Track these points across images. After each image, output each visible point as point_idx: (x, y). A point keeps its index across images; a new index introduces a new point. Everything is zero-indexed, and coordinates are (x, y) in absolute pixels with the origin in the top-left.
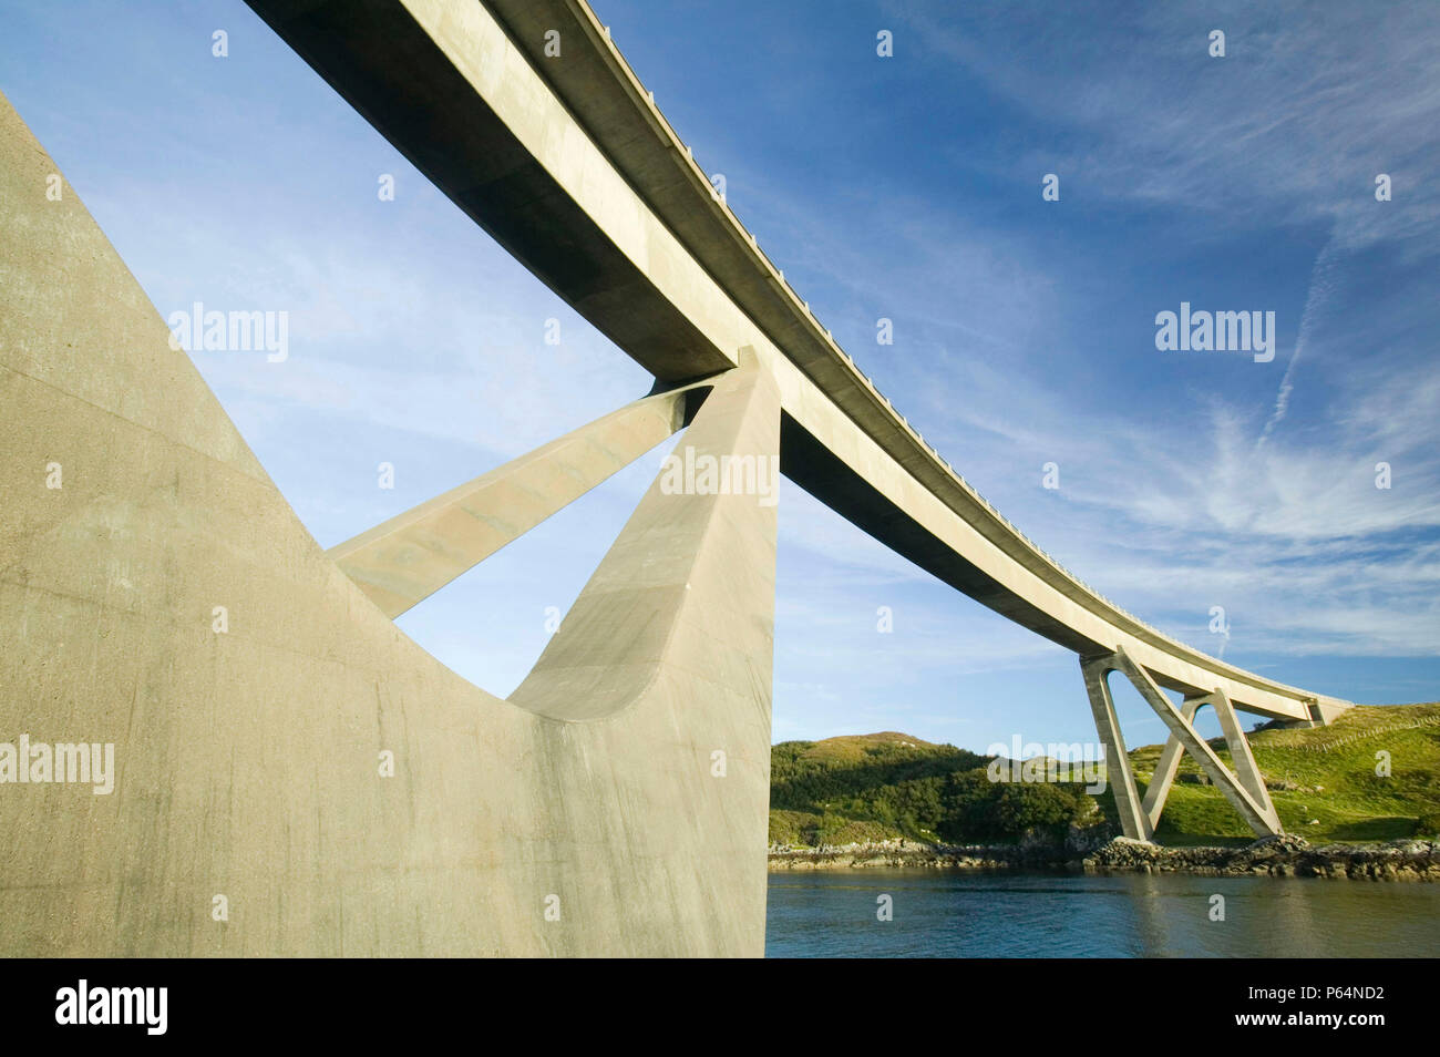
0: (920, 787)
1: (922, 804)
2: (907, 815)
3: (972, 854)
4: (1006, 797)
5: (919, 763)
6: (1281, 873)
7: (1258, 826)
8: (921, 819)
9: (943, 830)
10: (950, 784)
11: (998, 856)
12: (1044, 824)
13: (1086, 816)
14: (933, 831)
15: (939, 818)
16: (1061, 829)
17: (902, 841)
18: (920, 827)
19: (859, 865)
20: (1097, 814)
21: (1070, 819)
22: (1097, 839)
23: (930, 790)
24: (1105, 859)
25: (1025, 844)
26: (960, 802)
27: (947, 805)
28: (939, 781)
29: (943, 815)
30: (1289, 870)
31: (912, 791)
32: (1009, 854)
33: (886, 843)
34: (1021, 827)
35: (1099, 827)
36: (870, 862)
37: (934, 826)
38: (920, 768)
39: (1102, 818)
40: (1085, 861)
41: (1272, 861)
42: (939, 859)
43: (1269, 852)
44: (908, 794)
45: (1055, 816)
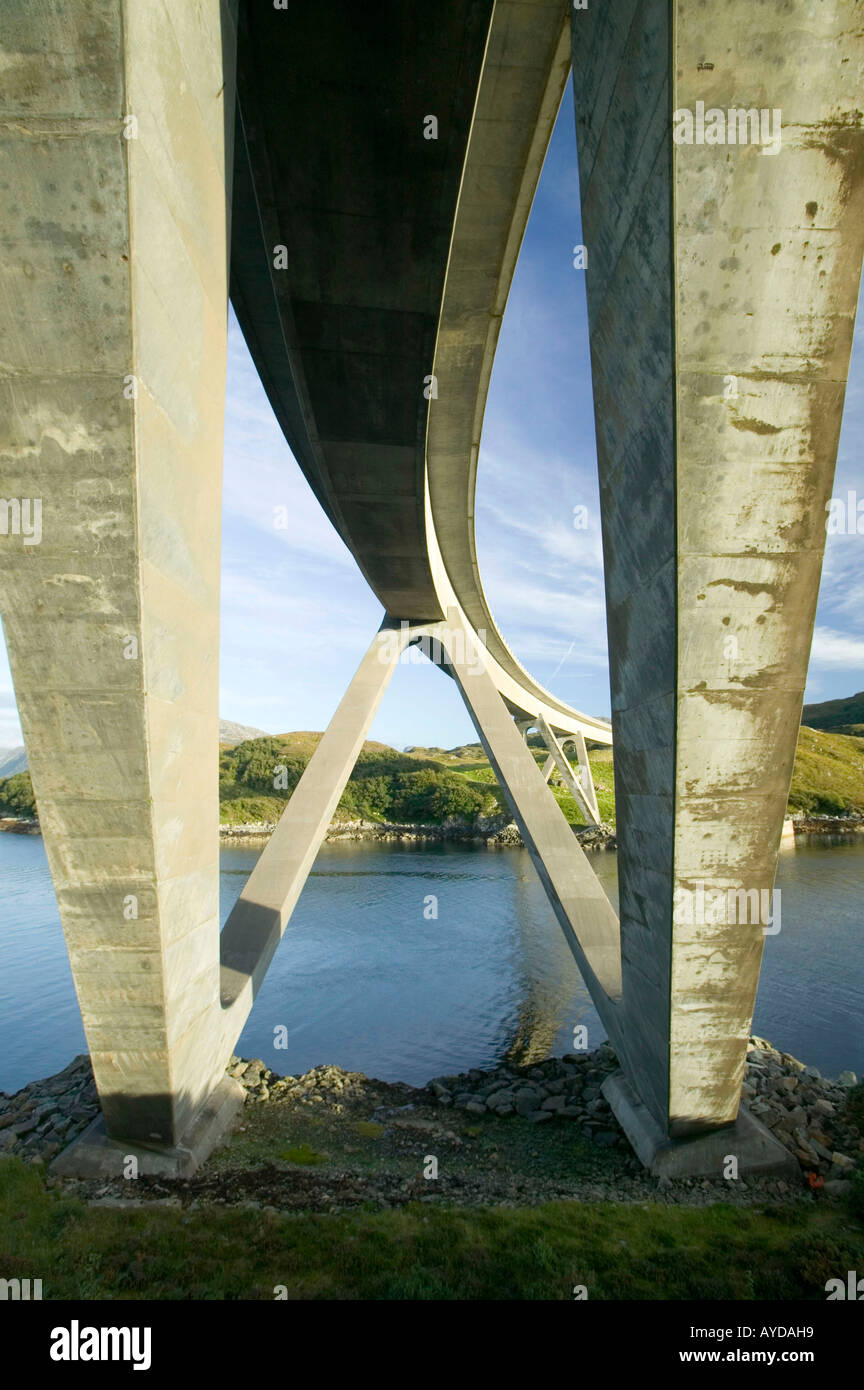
0: (375, 782)
1: (375, 795)
2: (365, 803)
3: (410, 831)
4: (437, 794)
5: (373, 764)
6: (598, 848)
7: (590, 820)
8: (374, 805)
9: (389, 813)
10: (396, 780)
11: (428, 832)
12: (461, 813)
13: (490, 809)
14: (381, 814)
15: (387, 806)
16: (472, 817)
17: (362, 822)
18: (373, 811)
19: (332, 840)
20: (496, 809)
21: (479, 811)
22: (495, 824)
23: (382, 785)
24: (501, 838)
25: (447, 825)
26: (403, 794)
27: (393, 796)
28: (388, 779)
29: (390, 803)
30: (603, 846)
31: (368, 785)
32: (435, 831)
33: (351, 823)
34: (445, 814)
35: (497, 817)
36: (340, 837)
37: (383, 810)
38: (374, 769)
39: (499, 811)
40: (489, 840)
41: (594, 841)
42: (387, 834)
43: (593, 835)
44: (365, 787)
45: (469, 809)
